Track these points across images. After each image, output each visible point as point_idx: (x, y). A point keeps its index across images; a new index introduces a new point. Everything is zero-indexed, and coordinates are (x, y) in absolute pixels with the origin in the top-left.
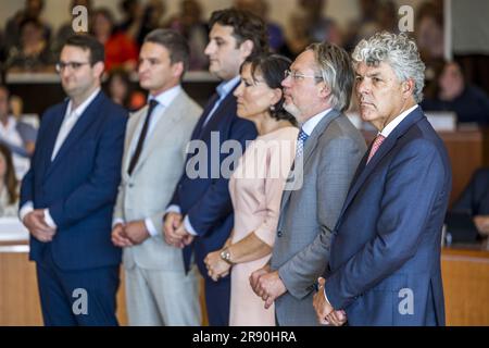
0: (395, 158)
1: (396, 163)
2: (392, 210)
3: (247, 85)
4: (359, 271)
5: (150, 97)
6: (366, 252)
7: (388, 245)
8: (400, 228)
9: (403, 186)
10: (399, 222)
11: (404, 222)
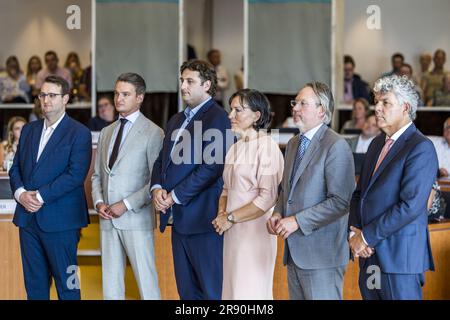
0: (410, 153)
1: (411, 156)
2: (411, 186)
3: (237, 110)
4: (390, 223)
5: (120, 117)
6: (395, 211)
7: (411, 206)
8: (417, 196)
9: (418, 170)
10: (416, 193)
11: (420, 192)
